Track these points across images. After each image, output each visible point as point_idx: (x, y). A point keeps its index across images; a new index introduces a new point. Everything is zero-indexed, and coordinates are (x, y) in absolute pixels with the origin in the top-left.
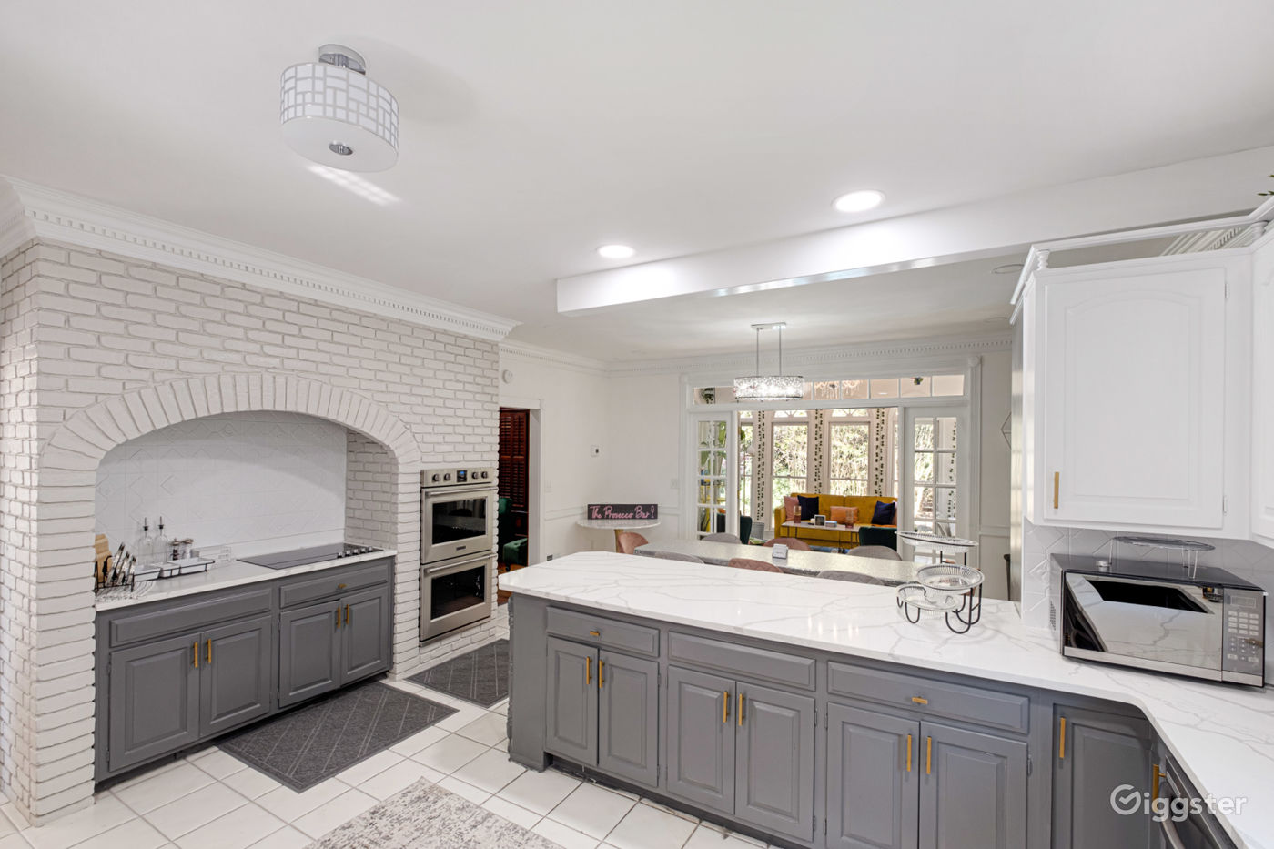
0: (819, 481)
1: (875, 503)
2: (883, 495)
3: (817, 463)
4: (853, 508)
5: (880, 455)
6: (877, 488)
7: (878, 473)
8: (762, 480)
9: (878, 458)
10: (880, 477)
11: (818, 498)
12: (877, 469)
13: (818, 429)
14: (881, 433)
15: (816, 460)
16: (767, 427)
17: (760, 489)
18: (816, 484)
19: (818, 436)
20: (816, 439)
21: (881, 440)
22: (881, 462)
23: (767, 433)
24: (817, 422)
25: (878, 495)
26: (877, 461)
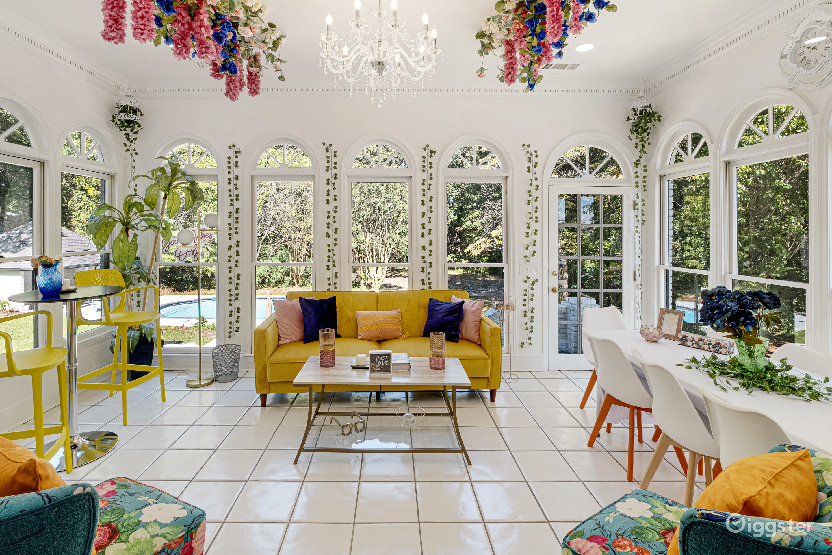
0: (335, 270)
1: (426, 302)
2: (434, 288)
3: (330, 241)
4: (393, 313)
5: (428, 226)
6: (424, 276)
7: (425, 254)
8: (236, 271)
9: (426, 231)
10: (428, 259)
11: (334, 298)
12: (424, 248)
13: (330, 187)
14: (429, 194)
15: (328, 235)
16: (244, 183)
17: (232, 287)
18: (330, 274)
19: (330, 198)
20: (328, 202)
21: (428, 204)
22: (430, 237)
23: (244, 193)
24: (330, 175)
25: (426, 287)
26: (423, 235)
